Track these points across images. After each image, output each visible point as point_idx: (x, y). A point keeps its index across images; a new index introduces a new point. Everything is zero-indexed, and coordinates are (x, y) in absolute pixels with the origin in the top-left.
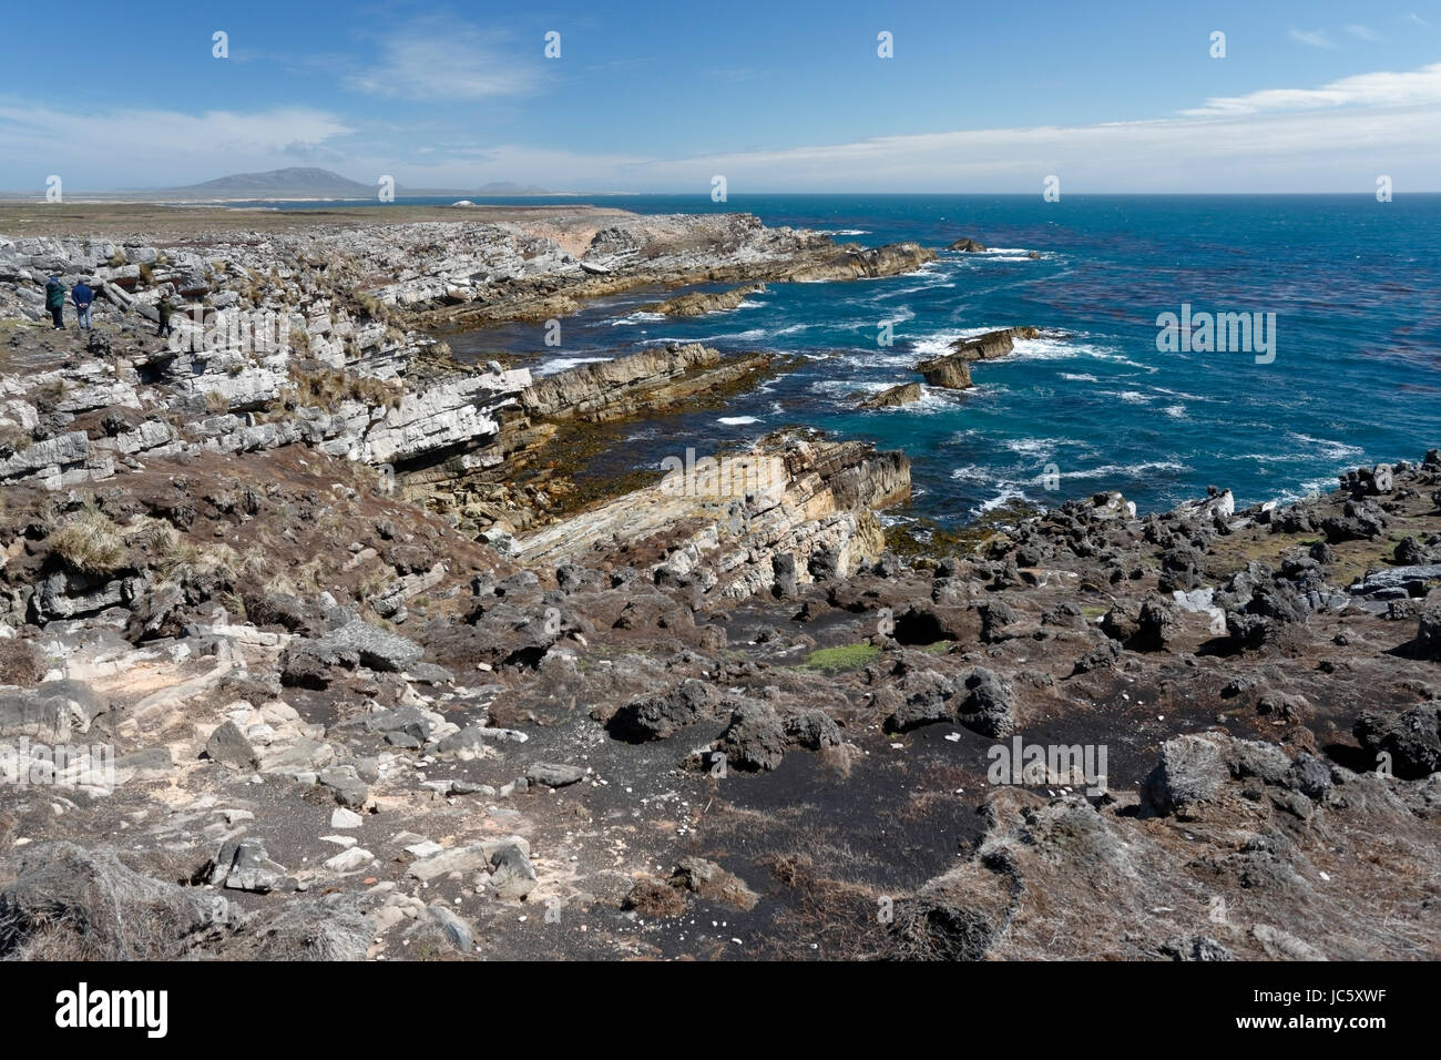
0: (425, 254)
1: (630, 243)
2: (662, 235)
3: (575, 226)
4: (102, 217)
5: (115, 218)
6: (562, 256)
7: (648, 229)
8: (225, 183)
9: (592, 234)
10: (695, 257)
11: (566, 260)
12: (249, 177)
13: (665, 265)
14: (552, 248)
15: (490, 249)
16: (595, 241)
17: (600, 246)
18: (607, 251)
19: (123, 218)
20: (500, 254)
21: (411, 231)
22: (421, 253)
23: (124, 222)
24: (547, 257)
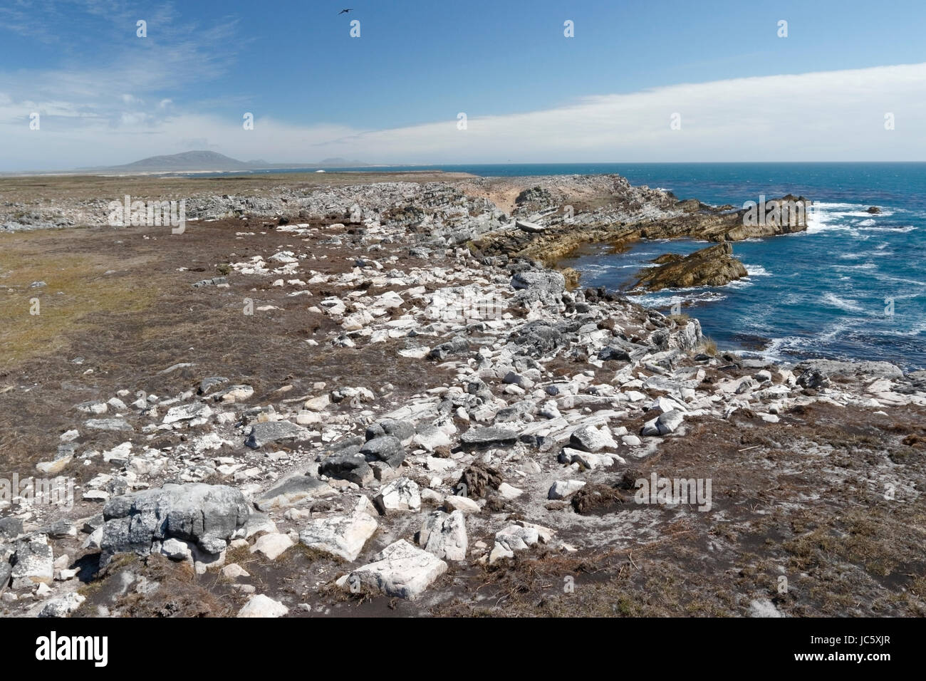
0: (402, 217)
1: (551, 202)
2: (574, 193)
3: (496, 186)
4: (64, 184)
5: (72, 186)
6: (498, 215)
7: (561, 188)
8: (147, 162)
9: (515, 193)
10: (610, 214)
11: (502, 218)
12: (163, 158)
13: (586, 222)
14: (489, 207)
15: (449, 210)
16: (520, 199)
17: (526, 204)
18: (533, 209)
19: (81, 185)
20: (458, 215)
21: (371, 192)
22: (398, 216)
23: (80, 188)
24: (486, 216)
